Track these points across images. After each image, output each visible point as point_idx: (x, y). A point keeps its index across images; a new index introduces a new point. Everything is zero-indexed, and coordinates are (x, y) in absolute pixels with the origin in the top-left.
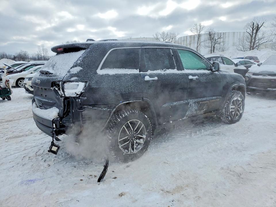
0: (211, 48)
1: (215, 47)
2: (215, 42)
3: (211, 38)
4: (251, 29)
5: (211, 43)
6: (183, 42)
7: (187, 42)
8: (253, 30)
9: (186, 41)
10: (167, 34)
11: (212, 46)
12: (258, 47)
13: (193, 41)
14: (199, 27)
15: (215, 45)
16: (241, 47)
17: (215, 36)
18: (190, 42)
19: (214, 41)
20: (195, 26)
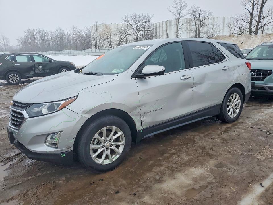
0: (196, 33)
1: (200, 31)
2: (201, 24)
3: (196, 19)
4: (251, 4)
5: (196, 26)
6: (158, 29)
7: (162, 29)
8: (253, 6)
9: (161, 27)
10: (140, 16)
11: (196, 30)
12: (264, 28)
13: (169, 27)
14: (179, 5)
15: (200, 28)
16: (236, 29)
17: (200, 16)
18: (167, 28)
19: (199, 23)
20: (174, 3)
